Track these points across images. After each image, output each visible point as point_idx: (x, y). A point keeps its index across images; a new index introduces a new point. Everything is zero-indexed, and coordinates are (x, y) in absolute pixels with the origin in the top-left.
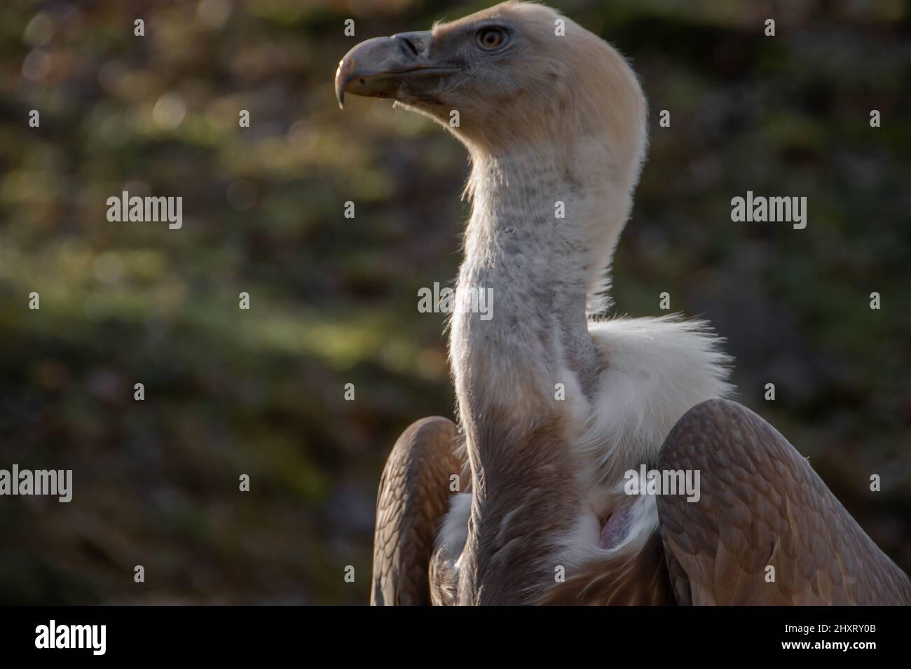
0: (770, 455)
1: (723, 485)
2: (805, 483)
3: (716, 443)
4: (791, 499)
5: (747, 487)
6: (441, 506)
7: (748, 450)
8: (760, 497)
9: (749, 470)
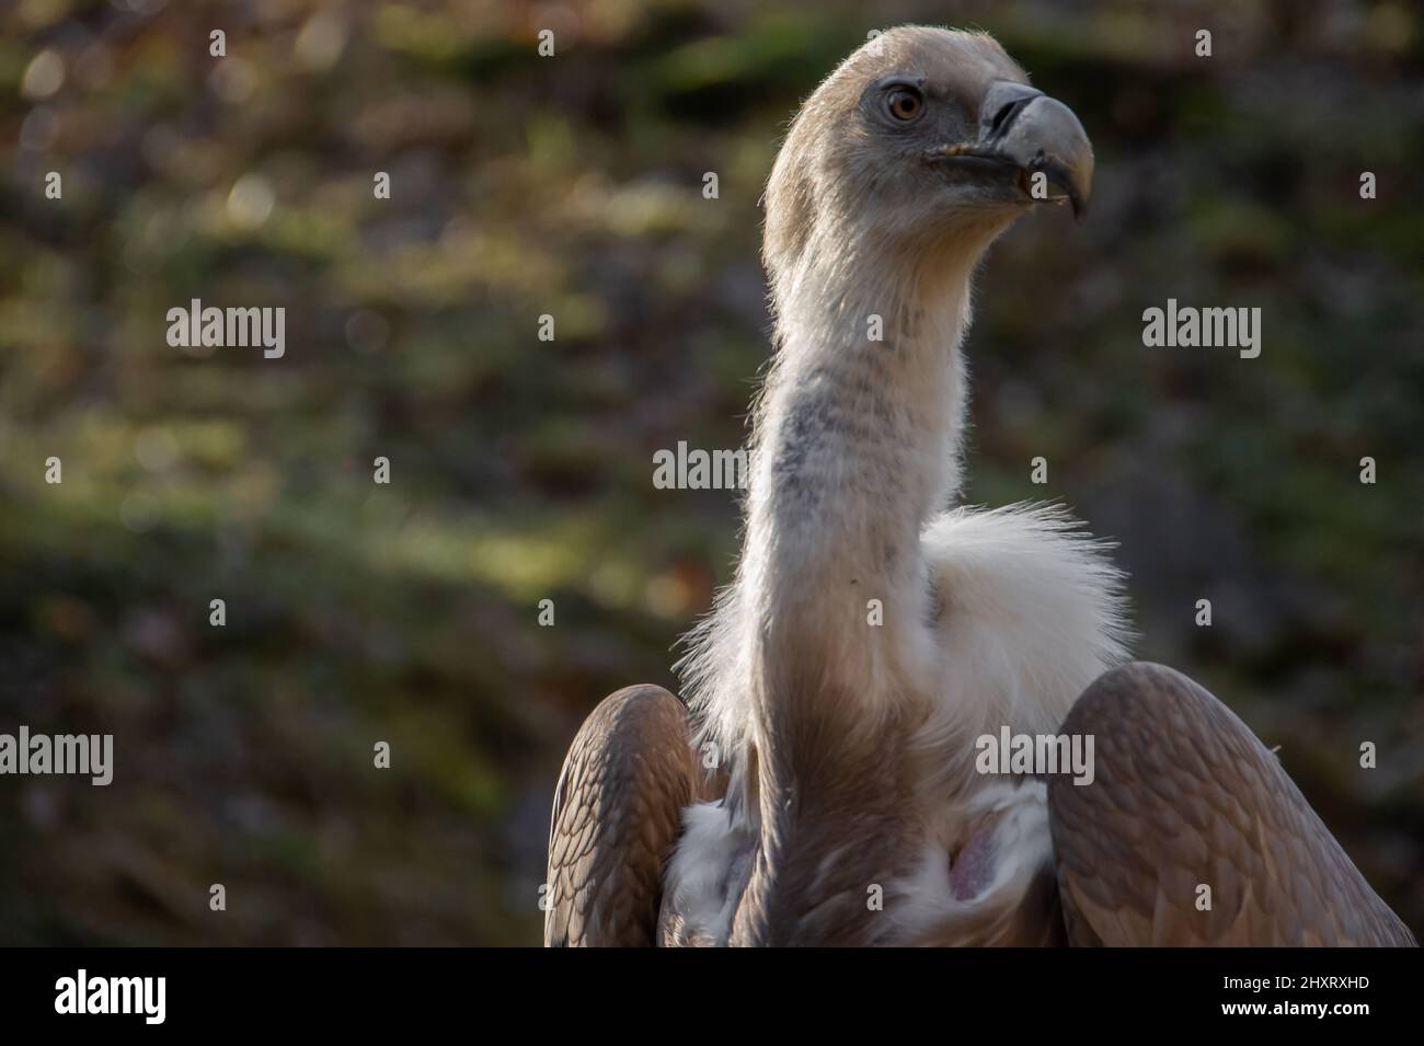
0: (1230, 752)
1: (1160, 802)
2: (1280, 793)
3: (1146, 734)
4: (1264, 820)
5: (1200, 806)
6: (669, 829)
7: (1197, 743)
8: (1219, 819)
9: (1198, 775)
